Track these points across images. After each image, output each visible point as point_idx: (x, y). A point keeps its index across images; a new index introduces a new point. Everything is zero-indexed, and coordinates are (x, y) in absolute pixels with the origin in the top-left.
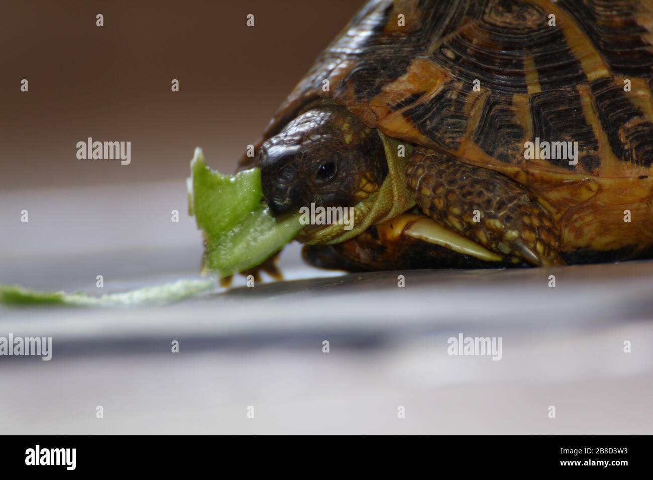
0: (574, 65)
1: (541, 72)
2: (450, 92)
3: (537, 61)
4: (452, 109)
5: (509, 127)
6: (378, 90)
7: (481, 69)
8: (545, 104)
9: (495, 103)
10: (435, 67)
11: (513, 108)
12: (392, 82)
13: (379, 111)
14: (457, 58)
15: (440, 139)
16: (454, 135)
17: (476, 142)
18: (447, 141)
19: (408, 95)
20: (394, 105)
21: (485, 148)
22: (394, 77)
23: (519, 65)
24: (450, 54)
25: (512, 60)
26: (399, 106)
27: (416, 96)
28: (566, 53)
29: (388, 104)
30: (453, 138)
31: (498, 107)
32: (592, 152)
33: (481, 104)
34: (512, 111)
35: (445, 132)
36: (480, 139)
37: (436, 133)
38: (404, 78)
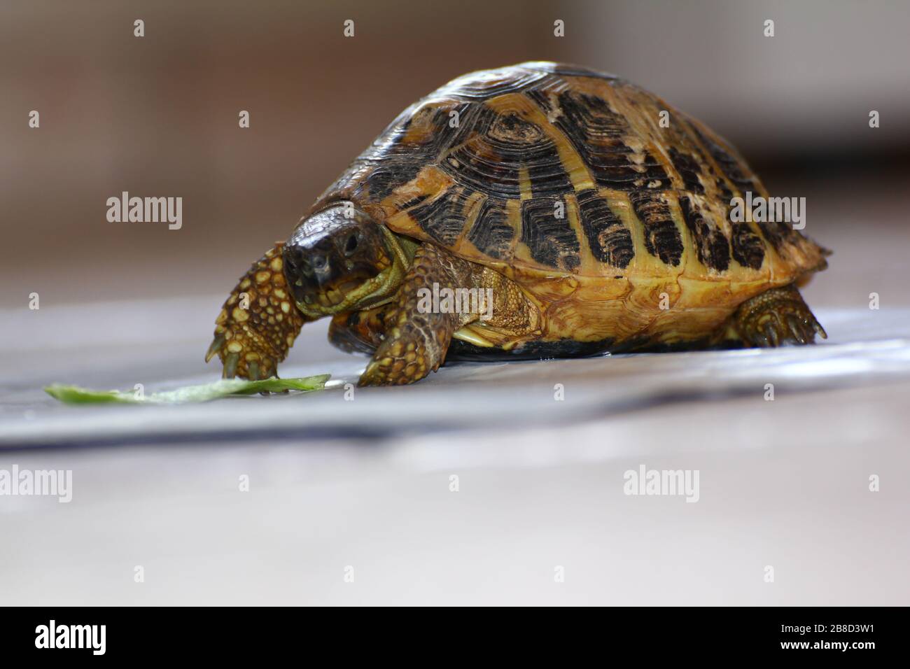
0: (564, 176)
1: (533, 181)
2: (452, 196)
3: (531, 172)
4: (452, 210)
5: (500, 228)
6: (390, 192)
7: (481, 177)
8: (534, 210)
9: (491, 207)
10: (442, 174)
11: (506, 212)
12: (402, 185)
13: (388, 210)
14: (461, 166)
15: (439, 235)
16: (452, 233)
17: (471, 240)
18: (445, 238)
19: (415, 197)
20: (401, 205)
21: (478, 245)
22: (404, 182)
23: (515, 174)
24: (455, 163)
25: (509, 170)
26: (406, 206)
27: (422, 198)
28: (557, 167)
29: (397, 204)
30: (450, 235)
31: (492, 210)
32: (573, 252)
33: (478, 207)
34: (505, 214)
35: (444, 230)
36: (474, 238)
37: (436, 231)
38: (413, 182)
